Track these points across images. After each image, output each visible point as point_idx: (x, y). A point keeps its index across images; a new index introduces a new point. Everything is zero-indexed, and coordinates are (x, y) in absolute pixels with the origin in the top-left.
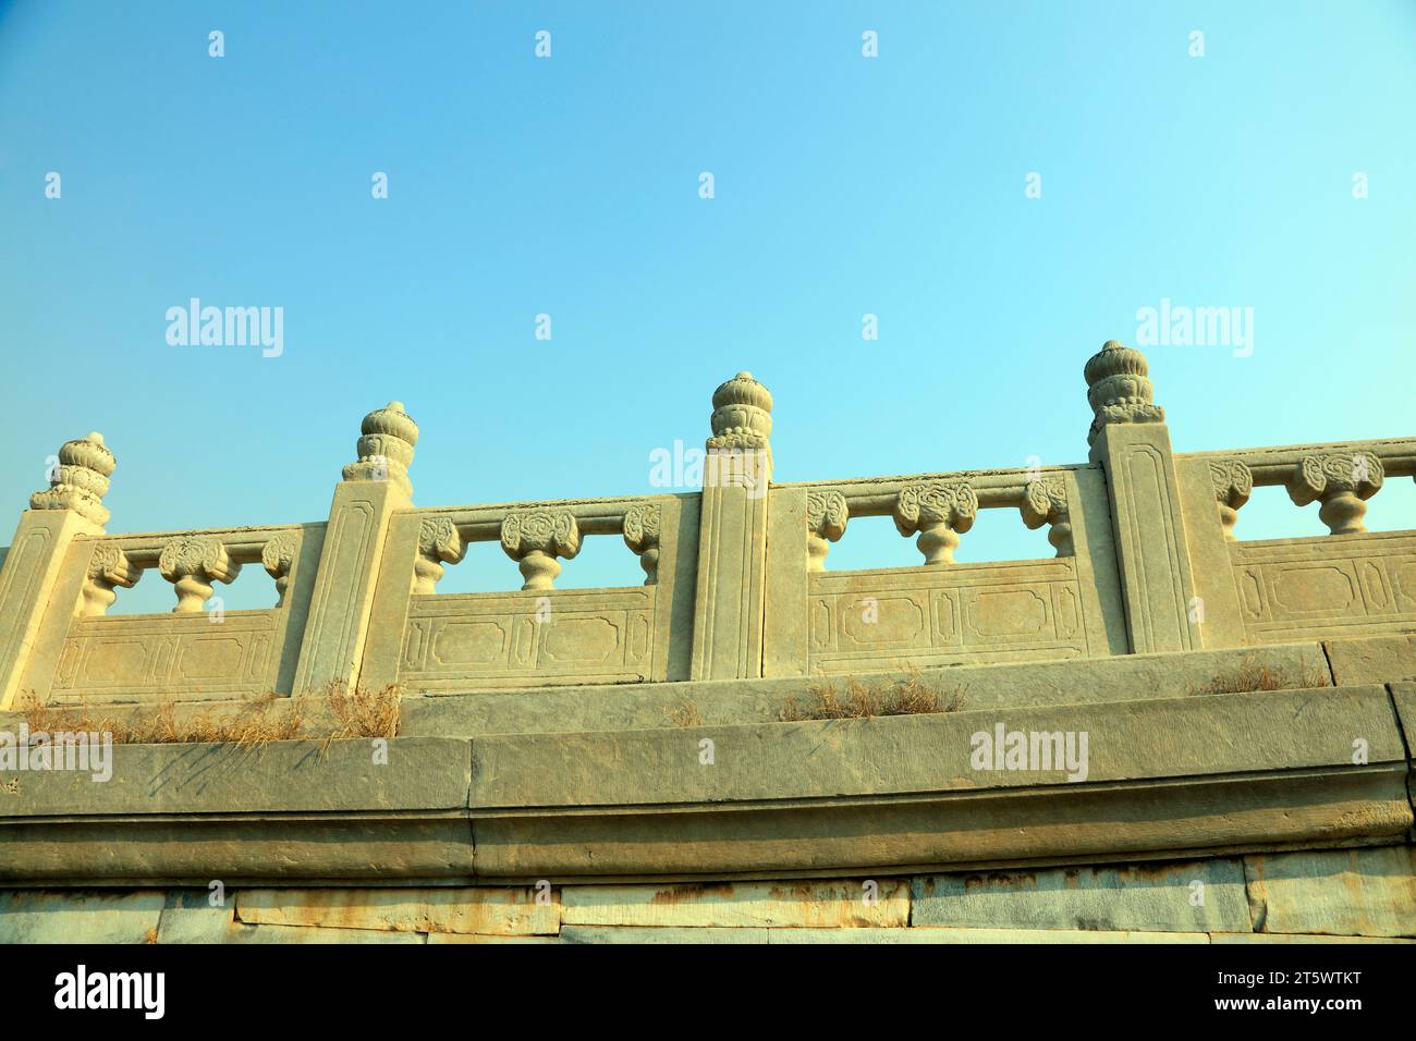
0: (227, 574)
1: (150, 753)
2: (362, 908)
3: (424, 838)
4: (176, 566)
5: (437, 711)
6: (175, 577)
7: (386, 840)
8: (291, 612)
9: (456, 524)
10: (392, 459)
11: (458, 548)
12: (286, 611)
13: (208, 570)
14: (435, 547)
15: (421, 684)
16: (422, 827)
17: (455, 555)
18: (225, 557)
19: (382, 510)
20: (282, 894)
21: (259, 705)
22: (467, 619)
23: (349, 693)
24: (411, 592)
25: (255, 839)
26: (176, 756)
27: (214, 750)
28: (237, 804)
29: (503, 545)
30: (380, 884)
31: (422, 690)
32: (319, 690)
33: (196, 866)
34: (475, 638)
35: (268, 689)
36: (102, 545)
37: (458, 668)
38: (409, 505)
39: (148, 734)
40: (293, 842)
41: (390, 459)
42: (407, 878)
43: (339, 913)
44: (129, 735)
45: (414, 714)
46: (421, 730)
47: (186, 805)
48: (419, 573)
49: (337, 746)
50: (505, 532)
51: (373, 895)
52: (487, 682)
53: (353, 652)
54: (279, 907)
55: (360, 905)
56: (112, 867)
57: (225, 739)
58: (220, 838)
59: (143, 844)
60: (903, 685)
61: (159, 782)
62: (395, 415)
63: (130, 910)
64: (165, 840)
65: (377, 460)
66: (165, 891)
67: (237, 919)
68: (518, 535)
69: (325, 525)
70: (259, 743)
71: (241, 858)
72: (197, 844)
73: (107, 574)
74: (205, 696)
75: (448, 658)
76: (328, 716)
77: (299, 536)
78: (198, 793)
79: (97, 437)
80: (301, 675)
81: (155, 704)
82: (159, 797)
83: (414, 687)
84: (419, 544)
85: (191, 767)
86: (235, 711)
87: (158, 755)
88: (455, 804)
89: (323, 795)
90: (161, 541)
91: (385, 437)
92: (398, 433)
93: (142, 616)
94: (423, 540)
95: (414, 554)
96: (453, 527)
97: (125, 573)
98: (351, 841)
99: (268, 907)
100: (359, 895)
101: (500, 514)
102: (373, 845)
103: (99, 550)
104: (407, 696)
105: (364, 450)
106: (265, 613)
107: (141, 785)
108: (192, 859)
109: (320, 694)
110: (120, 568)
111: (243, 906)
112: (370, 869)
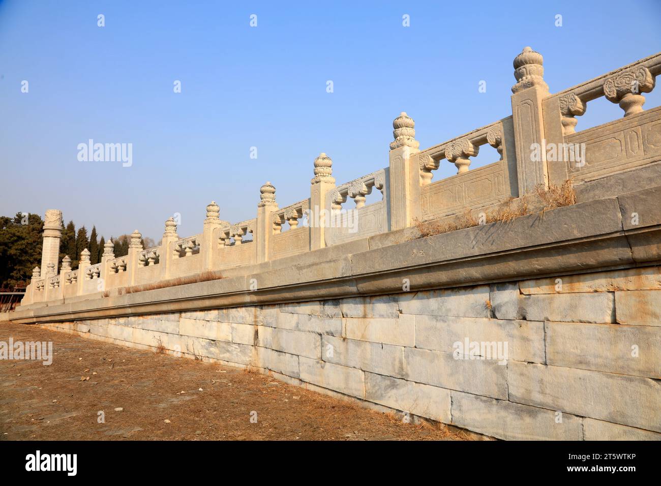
0: (474, 152)
1: (468, 232)
2: (578, 283)
3: (602, 248)
4: (453, 155)
5: (593, 188)
6: (453, 160)
7: (583, 251)
8: (508, 160)
9: (577, 95)
10: (535, 73)
11: (581, 106)
12: (505, 160)
13: (466, 153)
14: (569, 110)
15: (581, 177)
16: (600, 243)
17: (581, 110)
18: (471, 145)
19: (537, 101)
20: (538, 281)
21: (507, 204)
22: (597, 140)
23: (546, 189)
24: (563, 135)
25: (521, 259)
26: (478, 231)
27: (493, 225)
28: (509, 246)
29: (607, 97)
30: (584, 272)
31: (582, 180)
32: (532, 191)
33: (499, 274)
34: (604, 148)
35: (507, 196)
36: (421, 156)
37: (598, 165)
38: (548, 95)
39: (464, 225)
40: (539, 258)
41: (533, 76)
42: (598, 267)
43: (567, 286)
44: (456, 227)
45: (582, 192)
46: (588, 198)
47: (489, 250)
48: (565, 125)
49: (548, 214)
50: (606, 90)
51: (582, 277)
52: (618, 168)
53: (543, 170)
54: (539, 287)
55: (576, 282)
56: (466, 278)
57: (496, 220)
58: (506, 262)
59: (475, 268)
61: (474, 243)
62: (529, 53)
63: (477, 294)
64: (483, 265)
65: (525, 79)
66: (488, 285)
67: (521, 293)
68: (615, 89)
69: (511, 117)
70: (511, 219)
71: (517, 268)
72: (497, 265)
73: (427, 167)
74: (482, 205)
75: (592, 161)
76: (539, 202)
77: (501, 126)
78: (492, 244)
79: (404, 114)
80: (521, 186)
81: (462, 213)
82: (476, 249)
83: (578, 180)
84: (560, 111)
85: (485, 234)
86: (497, 208)
87: (471, 232)
88: (616, 230)
89: (547, 236)
90: (443, 147)
91: (527, 66)
92: (533, 61)
93: (445, 179)
94: (562, 109)
95: (559, 117)
96: (576, 97)
97: (433, 164)
98: (566, 254)
99: (533, 287)
100: (575, 278)
101: (601, 82)
102: (577, 254)
103: (421, 158)
104: (575, 184)
105: (518, 76)
106: (497, 164)
107: (468, 245)
108: (496, 271)
109: (532, 193)
110: (431, 163)
111: (522, 288)
112: (578, 265)
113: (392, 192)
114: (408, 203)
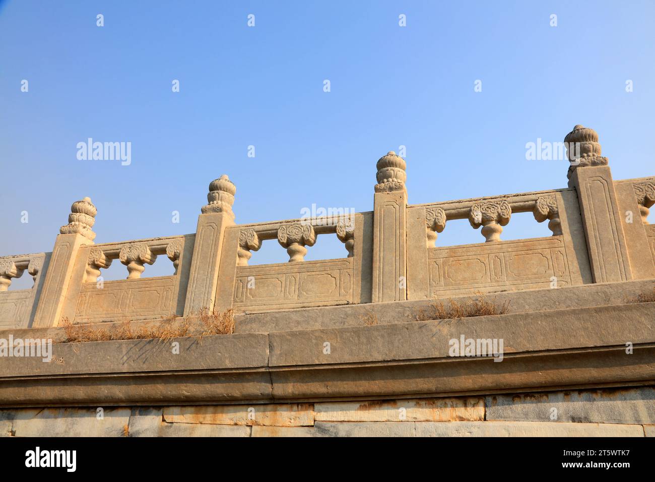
0: (150, 260)
1: (121, 344)
2: (221, 415)
3: (248, 381)
4: (127, 257)
5: (252, 321)
6: (127, 263)
7: (231, 382)
8: (181, 277)
9: (256, 232)
10: (225, 201)
11: (258, 243)
12: (179, 276)
13: (142, 258)
14: (246, 243)
15: (243, 308)
16: (247, 376)
17: (256, 247)
18: (149, 252)
19: (221, 227)
20: (184, 409)
21: (169, 321)
22: (264, 277)
23: (210, 314)
24: (237, 265)
25: (170, 383)
26: (132, 346)
27: (150, 342)
28: (161, 367)
29: (279, 241)
30: (229, 403)
31: (244, 311)
32: (196, 313)
33: (144, 396)
34: (268, 286)
35: (172, 313)
36: (94, 249)
37: (261, 301)
38: (233, 224)
39: (119, 336)
40: (188, 384)
41: (223, 202)
42: (241, 400)
43: (210, 417)
44: (110, 337)
45: (241, 323)
46: (245, 330)
47: (139, 368)
48: (240, 256)
49: (206, 339)
50: (280, 234)
51: (226, 408)
52: (275, 307)
53: (211, 294)
54: (183, 415)
55: (219, 413)
56: (107, 397)
57: (154, 337)
58: (154, 383)
59: (119, 386)
60: (477, 302)
61: (125, 358)
62: (225, 181)
63: (116, 416)
64: (129, 384)
65: (216, 203)
66: (131, 408)
67: (164, 420)
68: (286, 236)
69: (195, 235)
70: (170, 339)
71: (164, 392)
72: (144, 386)
73: (96, 263)
74: (144, 317)
75: (256, 296)
76: (201, 325)
77: (183, 241)
78: (144, 363)
79: (88, 199)
80: (187, 306)
81: (121, 322)
82: (126, 365)
83: (240, 310)
84: (239, 242)
85: (139, 351)
86: (158, 324)
87: (124, 345)
88: (262, 365)
89: (201, 362)
90: (119, 246)
91: (221, 192)
92: (226, 190)
93: (113, 281)
94: (241, 240)
95: (237, 247)
96: (255, 233)
97: (104, 262)
98: (214, 383)
99: (177, 414)
100: (219, 409)
101: (277, 226)
102: (224, 385)
103: (92, 252)
104: (238, 314)
105: (211, 199)
106: (169, 278)
107: (117, 359)
108: (142, 393)
109: (196, 315)
110: (102, 259)
111: (166, 414)
112: (224, 396)
113: (46, 282)
114: (62, 299)
